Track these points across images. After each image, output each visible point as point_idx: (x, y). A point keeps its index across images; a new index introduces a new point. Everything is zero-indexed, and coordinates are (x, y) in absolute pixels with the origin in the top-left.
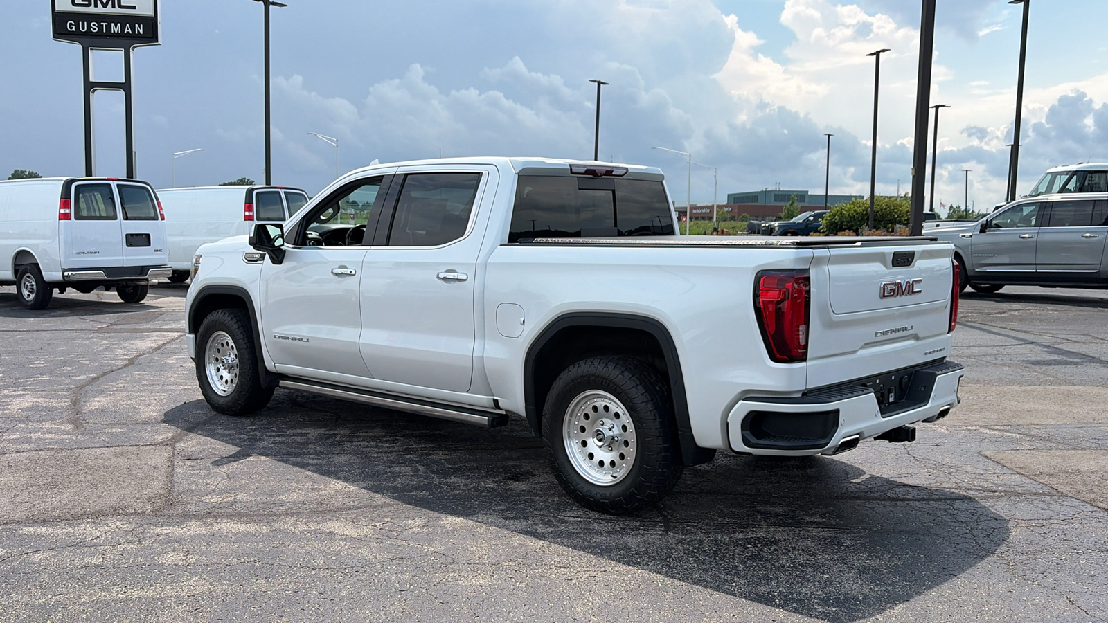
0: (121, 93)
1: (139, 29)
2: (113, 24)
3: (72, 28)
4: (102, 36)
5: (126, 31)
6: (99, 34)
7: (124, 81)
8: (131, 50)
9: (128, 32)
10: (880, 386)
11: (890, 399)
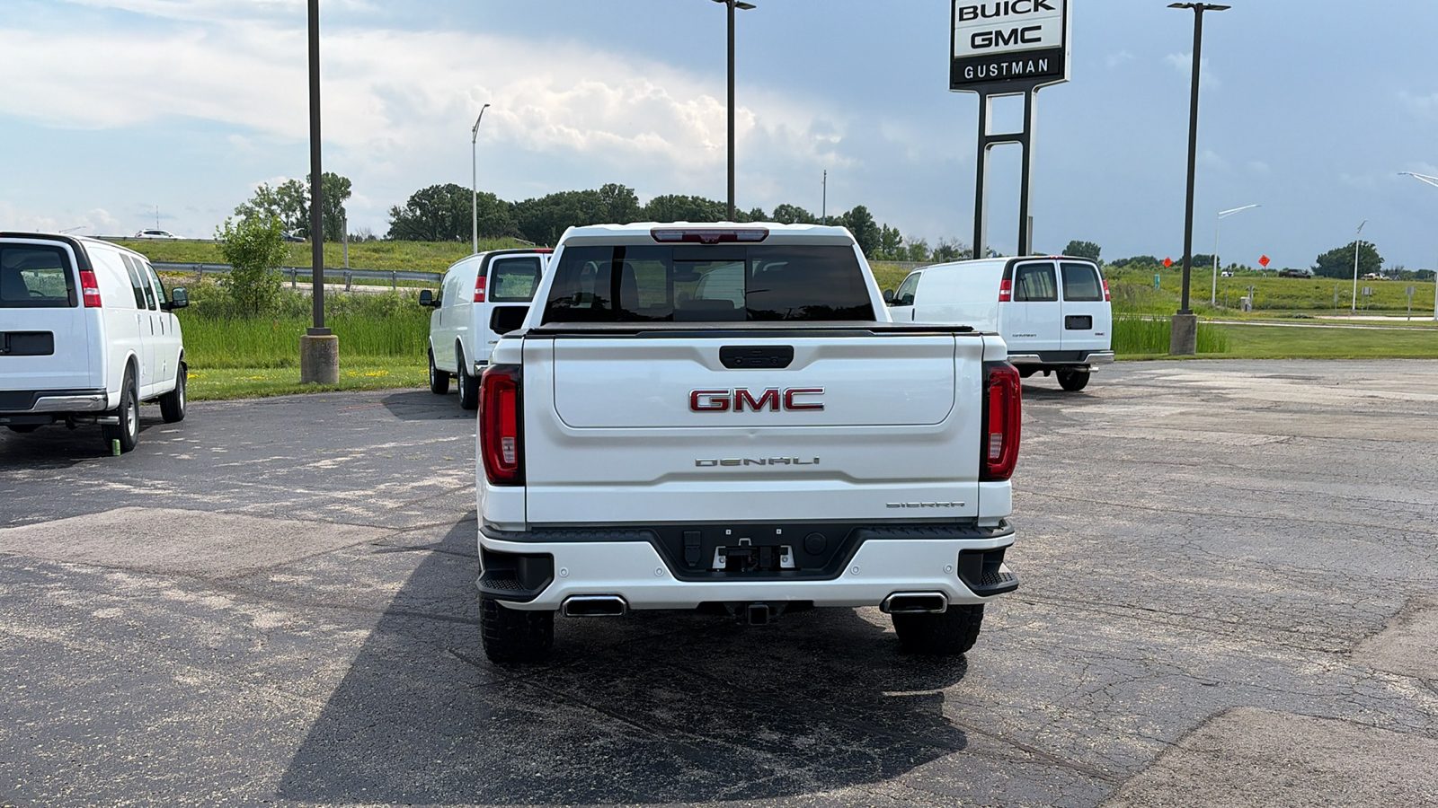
0: (1019, 146)
1: (1043, 64)
2: (1014, 64)
3: (969, 75)
4: (1001, 79)
5: (1028, 69)
6: (999, 78)
7: (1022, 131)
8: (1033, 93)
9: (1030, 71)
10: (741, 540)
11: (782, 562)
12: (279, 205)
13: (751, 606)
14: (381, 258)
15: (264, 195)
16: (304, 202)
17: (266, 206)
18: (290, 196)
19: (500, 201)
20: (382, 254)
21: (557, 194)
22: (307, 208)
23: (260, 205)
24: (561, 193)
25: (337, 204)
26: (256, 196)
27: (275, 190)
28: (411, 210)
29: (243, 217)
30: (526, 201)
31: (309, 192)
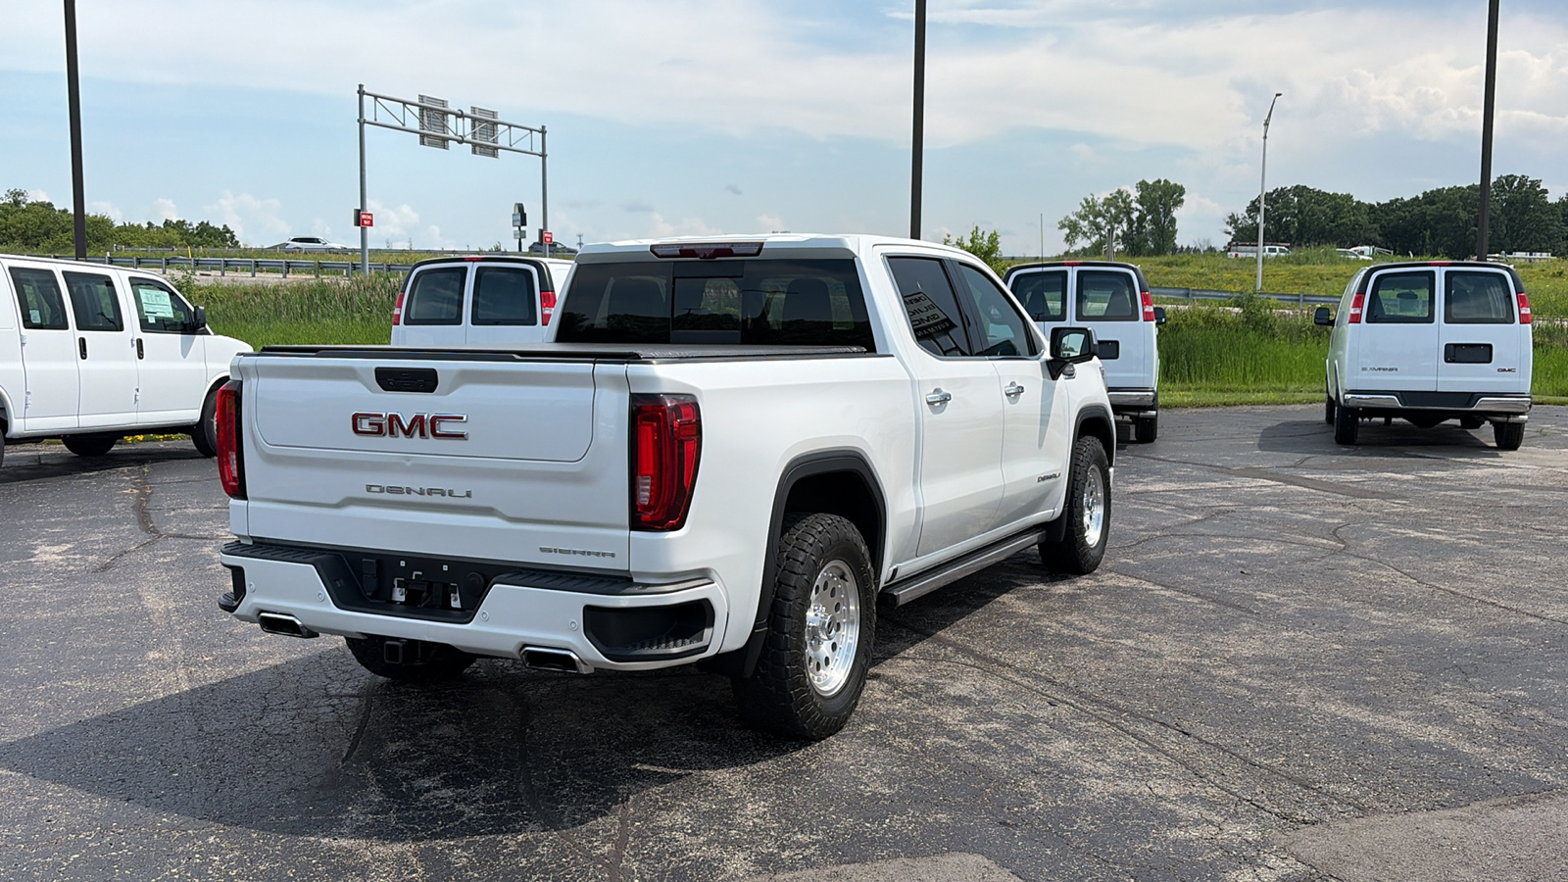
10: (415, 573)
11: (452, 602)
12: (1104, 217)
13: (388, 642)
14: (1171, 273)
15: (1089, 207)
16: (1132, 213)
17: (1091, 218)
18: (1117, 207)
19: (1358, 202)
20: (1174, 268)
21: (1432, 192)
22: (1135, 219)
23: (1084, 217)
24: (1438, 190)
25: (1168, 212)
26: (1081, 207)
27: (1101, 201)
28: (1250, 217)
29: (1067, 231)
30: (1391, 201)
31: (1137, 201)
